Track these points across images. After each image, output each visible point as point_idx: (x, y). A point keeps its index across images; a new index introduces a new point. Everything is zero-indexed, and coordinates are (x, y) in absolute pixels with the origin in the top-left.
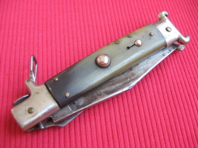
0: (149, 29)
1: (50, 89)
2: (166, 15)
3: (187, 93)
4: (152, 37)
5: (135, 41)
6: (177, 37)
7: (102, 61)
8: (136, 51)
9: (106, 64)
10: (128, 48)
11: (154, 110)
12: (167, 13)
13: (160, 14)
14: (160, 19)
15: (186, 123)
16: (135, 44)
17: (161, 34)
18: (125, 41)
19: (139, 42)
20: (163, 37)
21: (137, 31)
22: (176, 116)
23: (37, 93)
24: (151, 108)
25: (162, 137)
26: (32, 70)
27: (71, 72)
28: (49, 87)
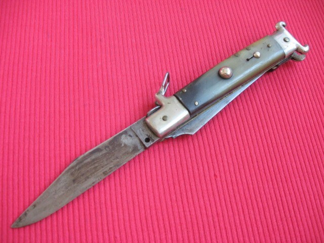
0: (266, 40)
1: (181, 99)
2: (284, 26)
3: (298, 89)
4: (270, 49)
5: (254, 53)
6: (295, 47)
7: (225, 72)
8: (255, 63)
9: (228, 75)
10: (248, 60)
11: (266, 104)
12: (284, 23)
13: (278, 24)
14: (277, 30)
15: (298, 116)
16: (254, 56)
17: (279, 45)
18: (244, 54)
19: (258, 54)
20: (281, 48)
21: (255, 44)
22: (288, 110)
23: (168, 103)
24: (263, 103)
25: (275, 127)
26: (164, 85)
27: (197, 84)
28: (179, 97)
